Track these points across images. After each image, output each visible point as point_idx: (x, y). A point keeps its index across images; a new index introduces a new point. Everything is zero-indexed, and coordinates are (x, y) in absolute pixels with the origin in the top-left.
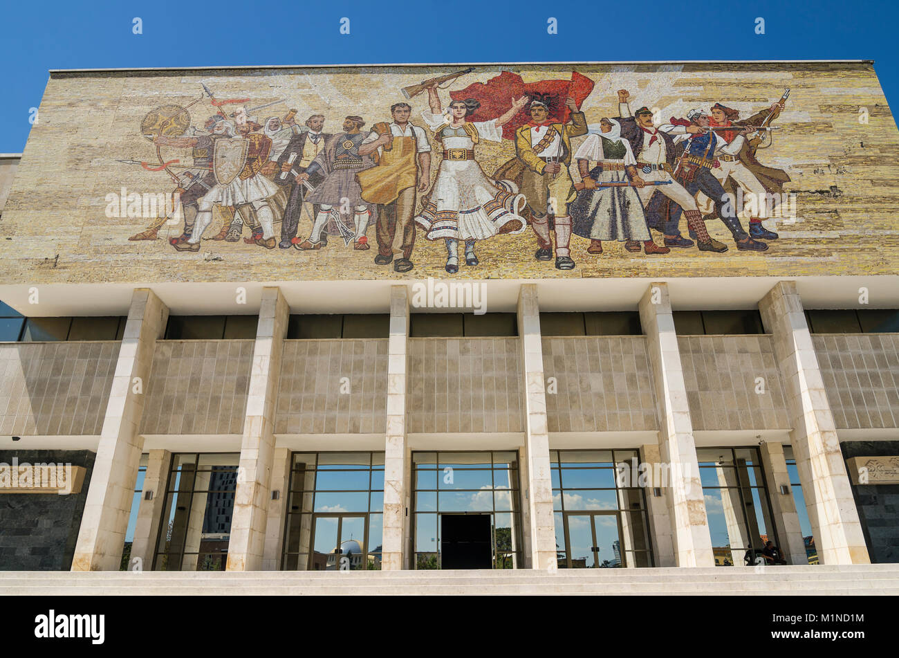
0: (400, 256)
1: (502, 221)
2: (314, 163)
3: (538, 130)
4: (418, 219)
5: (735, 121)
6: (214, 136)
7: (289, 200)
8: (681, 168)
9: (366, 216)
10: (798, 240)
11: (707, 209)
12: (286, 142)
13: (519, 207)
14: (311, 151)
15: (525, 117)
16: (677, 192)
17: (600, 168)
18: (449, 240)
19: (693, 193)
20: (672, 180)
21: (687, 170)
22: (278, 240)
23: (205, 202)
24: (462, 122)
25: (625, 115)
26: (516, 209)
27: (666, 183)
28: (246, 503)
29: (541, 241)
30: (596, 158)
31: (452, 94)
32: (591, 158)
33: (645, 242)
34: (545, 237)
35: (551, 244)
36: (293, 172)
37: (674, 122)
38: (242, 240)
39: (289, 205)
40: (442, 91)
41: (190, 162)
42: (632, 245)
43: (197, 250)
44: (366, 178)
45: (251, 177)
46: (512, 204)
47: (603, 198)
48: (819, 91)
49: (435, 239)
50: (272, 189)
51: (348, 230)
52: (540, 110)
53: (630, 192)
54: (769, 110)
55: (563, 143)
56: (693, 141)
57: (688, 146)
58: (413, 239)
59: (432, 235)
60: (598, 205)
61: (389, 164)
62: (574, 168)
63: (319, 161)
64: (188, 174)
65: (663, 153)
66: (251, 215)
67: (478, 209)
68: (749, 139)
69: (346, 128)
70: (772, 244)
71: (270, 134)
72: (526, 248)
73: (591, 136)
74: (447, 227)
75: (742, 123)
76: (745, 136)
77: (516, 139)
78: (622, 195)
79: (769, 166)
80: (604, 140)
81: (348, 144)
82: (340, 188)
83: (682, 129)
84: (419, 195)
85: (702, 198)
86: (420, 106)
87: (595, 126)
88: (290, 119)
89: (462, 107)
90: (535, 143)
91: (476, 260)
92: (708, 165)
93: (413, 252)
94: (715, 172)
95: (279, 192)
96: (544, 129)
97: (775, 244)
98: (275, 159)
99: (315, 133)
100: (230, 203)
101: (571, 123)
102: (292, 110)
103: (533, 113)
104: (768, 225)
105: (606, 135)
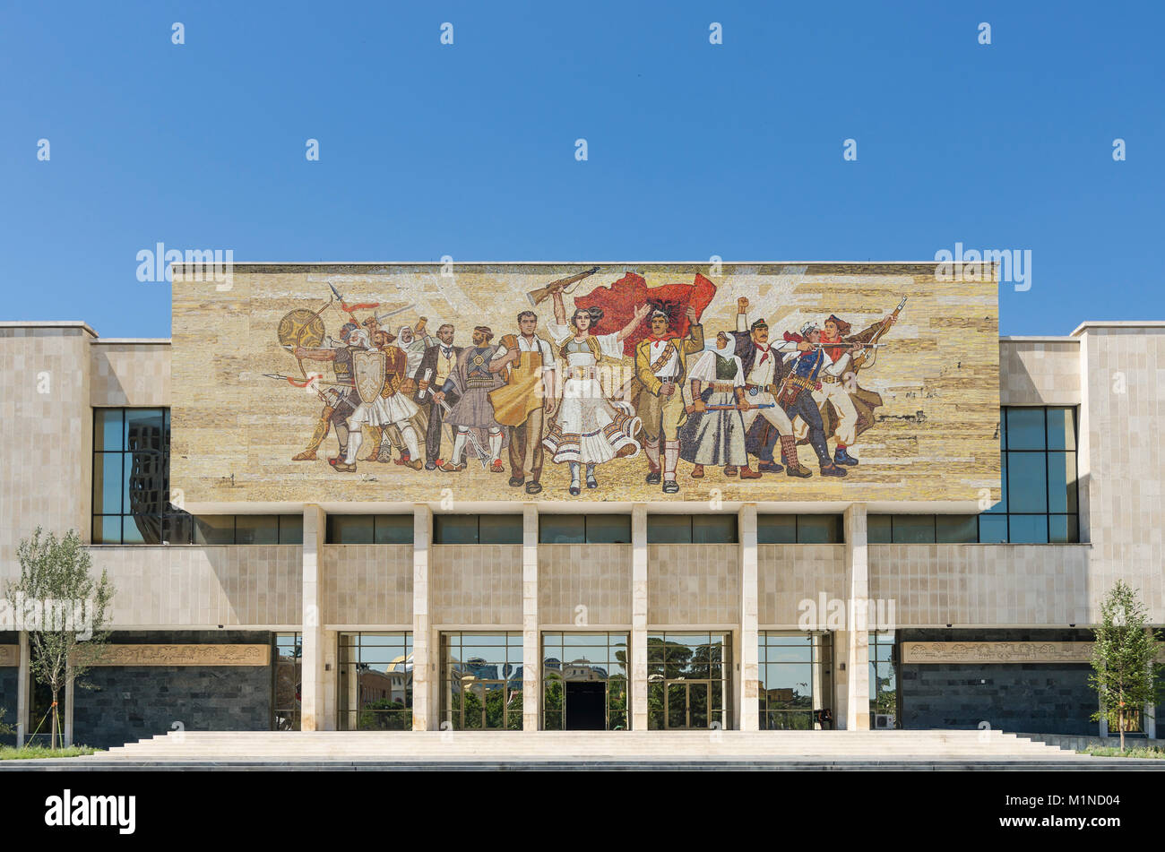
0: (529, 478)
1: (619, 445)
2: (448, 380)
3: (657, 346)
4: (546, 442)
5: (846, 336)
6: (350, 348)
7: (430, 420)
8: (786, 390)
9: (499, 439)
10: (874, 466)
11: (802, 434)
12: (420, 356)
13: (635, 431)
14: (445, 365)
15: (645, 330)
16: (777, 416)
17: (710, 390)
18: (572, 463)
19: (791, 418)
20: (775, 403)
21: (790, 392)
22: (425, 462)
23: (355, 420)
24: (585, 334)
25: (742, 329)
26: (632, 433)
27: (769, 406)
29: (652, 465)
30: (708, 378)
31: (577, 300)
32: (703, 378)
33: (742, 467)
34: (656, 461)
35: (660, 469)
36: (430, 390)
37: (788, 337)
38: (392, 461)
39: (430, 426)
40: (567, 297)
41: (332, 377)
42: (730, 470)
43: (354, 471)
44: (498, 398)
45: (392, 395)
46: (629, 428)
47: (710, 421)
48: (935, 300)
49: (561, 462)
50: (413, 409)
51: (485, 453)
52: (661, 322)
53: (735, 414)
54: (881, 324)
55: (679, 361)
56: (801, 360)
57: (796, 365)
58: (542, 462)
59: (558, 458)
60: (705, 429)
61: (517, 383)
62: (687, 390)
63: (453, 378)
64: (333, 391)
65: (772, 373)
66: (397, 435)
67: (598, 432)
68: (855, 357)
69: (476, 342)
70: (851, 470)
71: (403, 346)
72: (638, 472)
73: (706, 353)
74: (570, 451)
75: (852, 339)
76: (851, 354)
77: (636, 356)
78: (727, 419)
79: (866, 388)
80: (718, 357)
81: (479, 360)
82: (475, 409)
83: (792, 345)
84: (546, 417)
85: (799, 421)
86: (545, 313)
87: (711, 341)
88: (421, 329)
89: (586, 317)
90: (653, 360)
91: (595, 483)
92: (809, 387)
93: (542, 475)
94: (816, 395)
95: (419, 411)
96: (663, 344)
97: (854, 470)
98: (412, 375)
99: (446, 346)
100: (377, 424)
101: (689, 337)
102: (421, 318)
103: (654, 325)
104: (852, 452)
105: (720, 352)
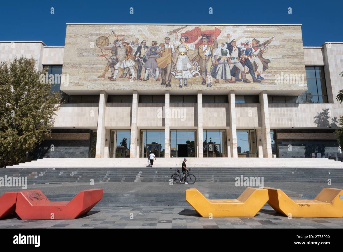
0: (167, 83)
1: (194, 74)
2: (144, 55)
3: (204, 46)
4: (172, 73)
5: (258, 44)
6: (116, 47)
7: (138, 66)
8: (242, 59)
9: (158, 72)
10: (269, 80)
11: (247, 71)
12: (136, 49)
13: (198, 70)
14: (143, 52)
18: (180, 79)
19: (244, 66)
20: (239, 62)
21: (243, 59)
22: (136, 78)
23: (117, 66)
24: (184, 43)
25: (229, 42)
26: (197, 70)
27: (237, 63)
28: (133, 143)
29: (203, 79)
30: (219, 55)
31: (181, 34)
32: (218, 55)
33: (230, 80)
34: (204, 78)
35: (206, 80)
36: (139, 58)
37: (242, 44)
38: (127, 78)
39: (138, 68)
40: (179, 33)
41: (111, 54)
42: (226, 81)
43: (116, 80)
44: (158, 60)
45: (128, 59)
46: (196, 69)
47: (220, 67)
48: (283, 34)
49: (177, 78)
50: (134, 63)
51: (154, 76)
52: (205, 40)
54: (268, 41)
55: (211, 51)
56: (246, 50)
57: (245, 52)
58: (171, 78)
59: (176, 77)
60: (219, 69)
61: (164, 56)
63: (146, 55)
64: (111, 58)
66: (129, 71)
67: (188, 70)
68: (261, 50)
69: (152, 45)
70: (262, 81)
71: (131, 46)
72: (199, 81)
73: (218, 48)
74: (179, 75)
75: (260, 45)
76: (260, 49)
77: (198, 49)
78: (225, 66)
79: (265, 58)
80: (222, 49)
81: (153, 50)
82: (152, 63)
83: (243, 46)
84: (172, 66)
85: (246, 67)
86: (172, 37)
87: (220, 45)
88: (137, 42)
89: (184, 39)
90: (203, 50)
91: (187, 84)
92: (249, 58)
93: (171, 82)
94: (251, 60)
95: (135, 64)
96: (206, 46)
97: (263, 81)
98: (134, 54)
99: (144, 46)
100: (123, 67)
101: (213, 44)
102: (137, 39)
103: (203, 41)
104: (262, 76)
105: (223, 48)
